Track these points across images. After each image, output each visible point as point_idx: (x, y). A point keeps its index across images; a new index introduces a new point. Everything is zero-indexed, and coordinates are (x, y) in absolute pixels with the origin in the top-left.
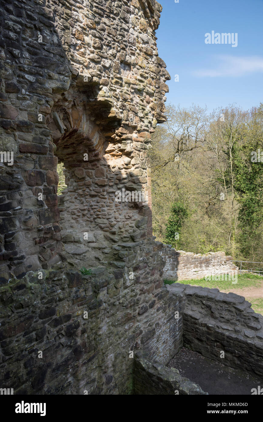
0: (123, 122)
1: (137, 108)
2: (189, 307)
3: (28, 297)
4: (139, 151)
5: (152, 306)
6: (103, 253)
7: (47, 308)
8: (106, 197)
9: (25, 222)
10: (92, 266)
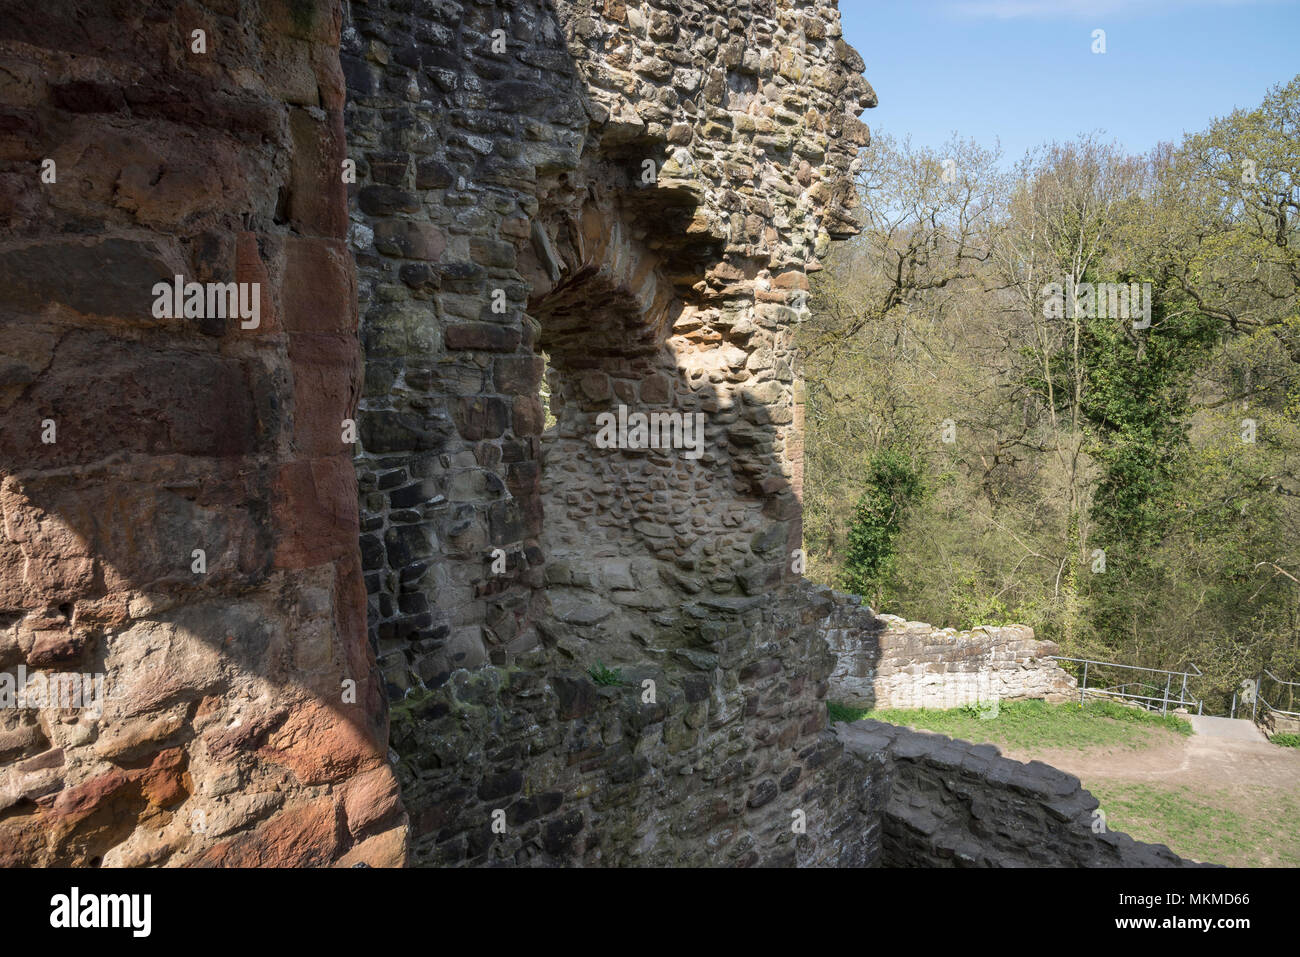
0: (730, 247)
1: (772, 203)
2: (904, 797)
3: (454, 739)
4: (774, 329)
5: (789, 784)
6: (654, 622)
7: (501, 770)
8: (669, 459)
9: (453, 539)
10: (622, 660)
